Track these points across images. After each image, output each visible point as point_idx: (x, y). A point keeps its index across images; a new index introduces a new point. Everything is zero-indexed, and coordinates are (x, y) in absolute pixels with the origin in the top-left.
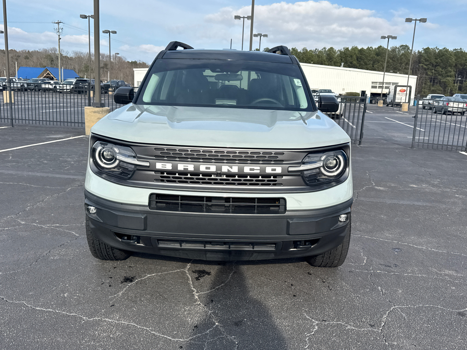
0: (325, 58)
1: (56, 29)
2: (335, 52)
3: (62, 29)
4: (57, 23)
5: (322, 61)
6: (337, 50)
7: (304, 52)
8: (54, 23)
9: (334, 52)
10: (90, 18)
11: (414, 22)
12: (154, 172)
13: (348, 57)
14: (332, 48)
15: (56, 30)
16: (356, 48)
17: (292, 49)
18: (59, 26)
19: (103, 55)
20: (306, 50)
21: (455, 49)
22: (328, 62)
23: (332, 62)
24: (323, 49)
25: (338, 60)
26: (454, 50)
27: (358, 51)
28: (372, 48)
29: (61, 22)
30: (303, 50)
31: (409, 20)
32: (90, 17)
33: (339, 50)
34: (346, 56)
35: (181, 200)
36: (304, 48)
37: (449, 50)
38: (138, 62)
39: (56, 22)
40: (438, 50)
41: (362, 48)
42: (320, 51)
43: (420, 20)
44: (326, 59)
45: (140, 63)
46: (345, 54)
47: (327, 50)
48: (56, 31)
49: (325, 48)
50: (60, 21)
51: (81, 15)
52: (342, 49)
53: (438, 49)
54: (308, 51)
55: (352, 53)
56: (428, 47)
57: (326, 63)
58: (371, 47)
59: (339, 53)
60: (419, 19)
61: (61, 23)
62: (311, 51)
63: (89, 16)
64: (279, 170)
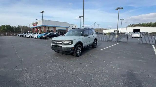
64: (61, 43)
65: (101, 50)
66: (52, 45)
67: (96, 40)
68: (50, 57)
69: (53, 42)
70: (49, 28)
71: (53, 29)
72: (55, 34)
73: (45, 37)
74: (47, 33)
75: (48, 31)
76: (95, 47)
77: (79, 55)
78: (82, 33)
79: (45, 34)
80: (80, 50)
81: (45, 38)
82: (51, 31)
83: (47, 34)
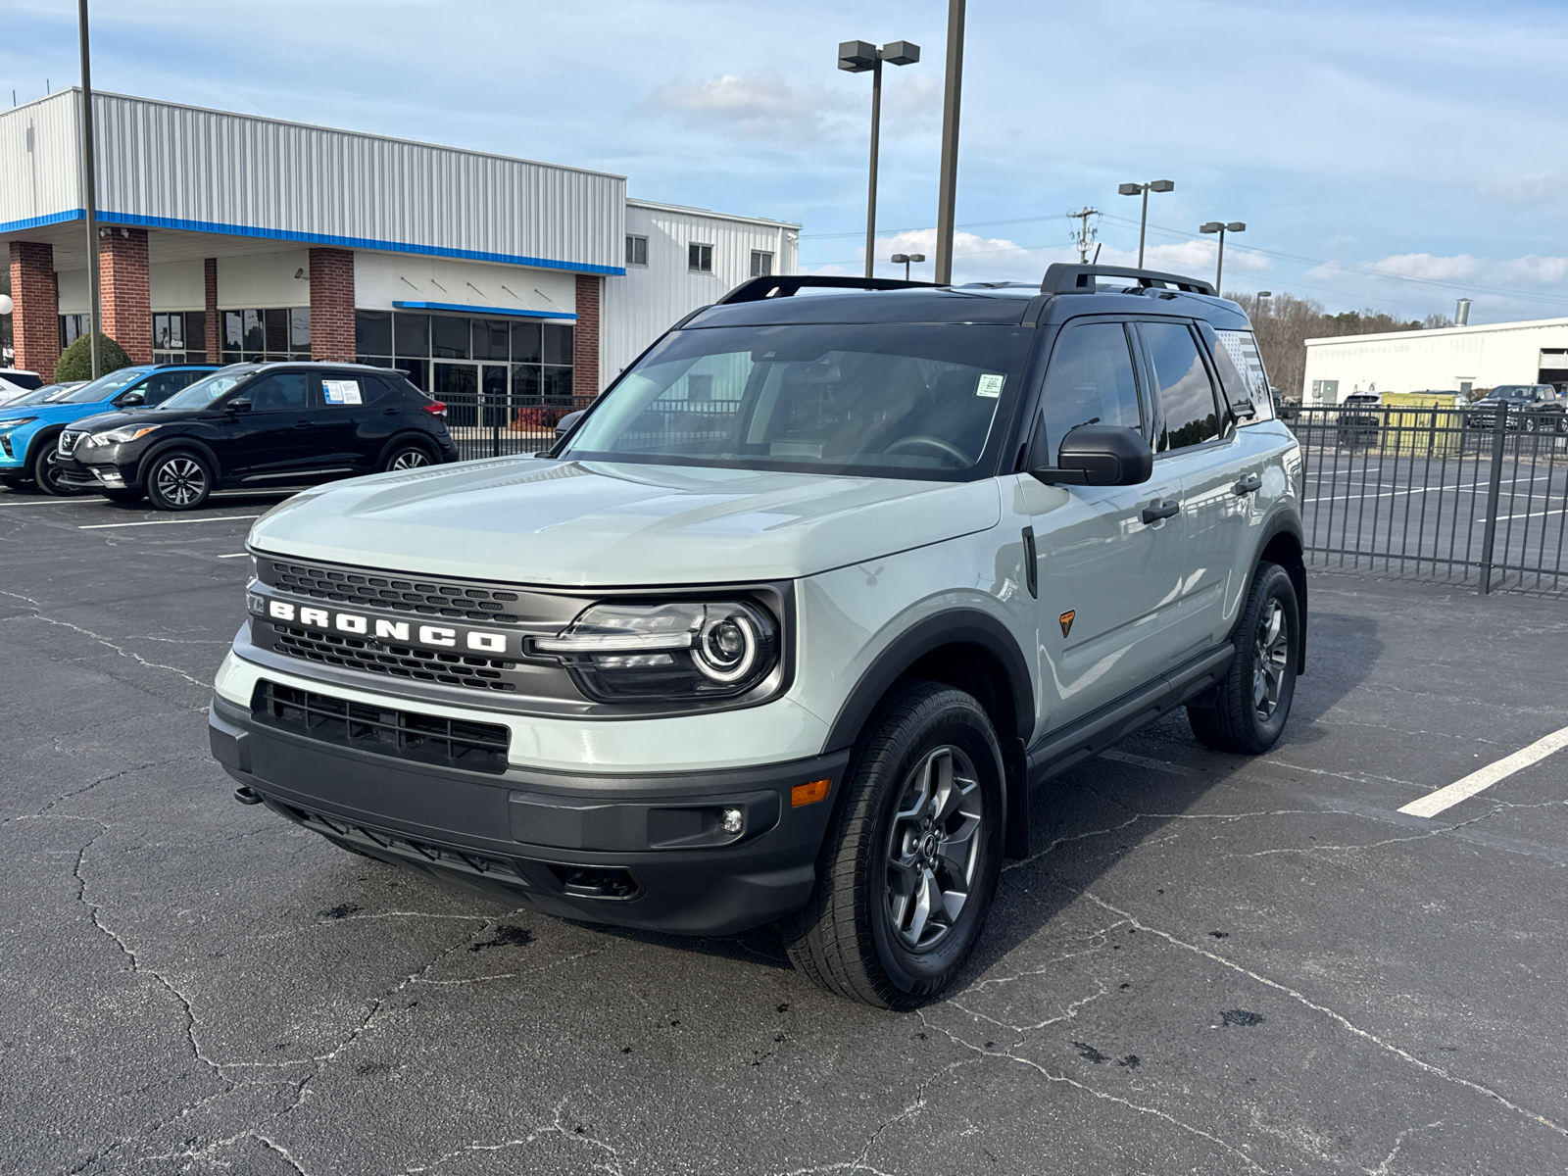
1: (1076, 233)
3: (1095, 231)
4: (1080, 216)
8: (1074, 217)
10: (1149, 190)
15: (1076, 237)
18: (1085, 224)
19: (1245, 299)
29: (1092, 212)
32: (1150, 187)
38: (1362, 316)
39: (1078, 214)
45: (1368, 318)
48: (1076, 240)
50: (1089, 210)
51: (1122, 187)
61: (1091, 216)
63: (1146, 187)
64: (498, 644)
65: (1426, 807)
66: (237, 681)
67: (1279, 572)
68: (183, 988)
69: (282, 611)
70: (211, 266)
71: (297, 297)
72: (344, 393)
73: (127, 469)
74: (178, 383)
75: (193, 324)
76: (1269, 727)
77: (932, 963)
78: (990, 386)
79: (119, 403)
80: (952, 821)
81: (113, 480)
82: (252, 340)
83: (162, 386)
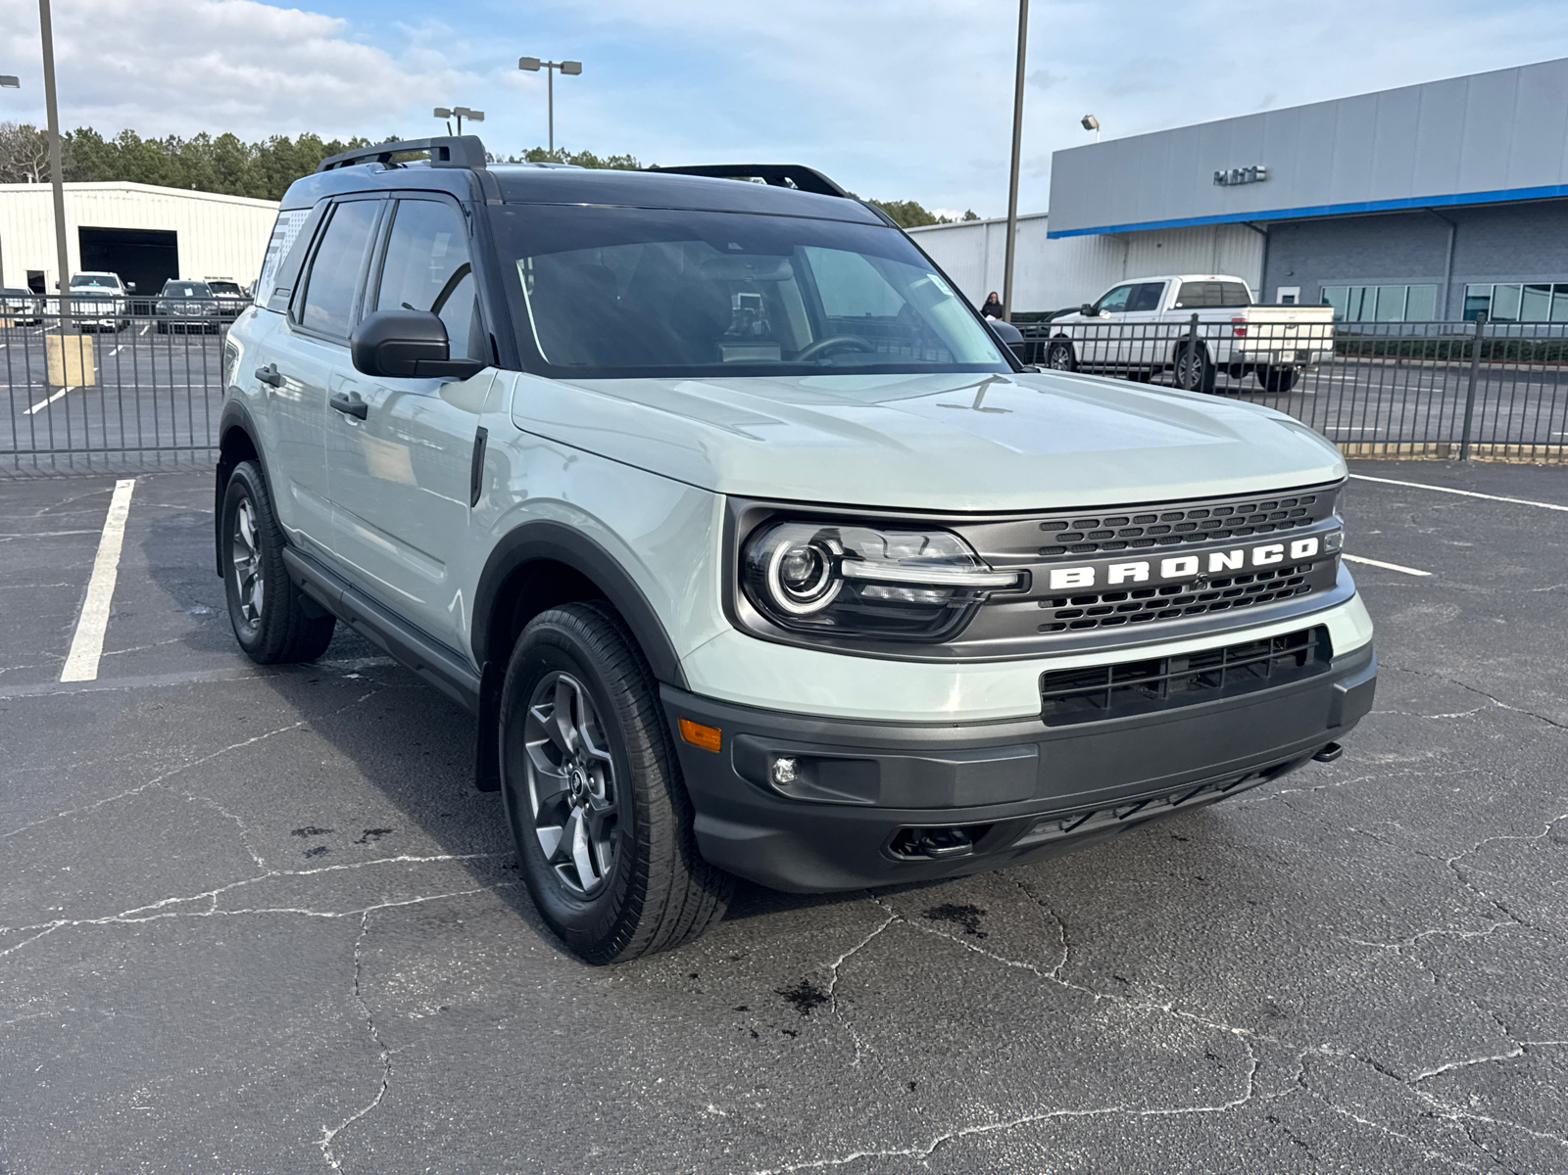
0: (209, 171)
2: (243, 152)
5: (201, 178)
6: (248, 145)
7: (127, 146)
9: (238, 150)
11: (544, 70)
12: (1036, 603)
13: (289, 169)
14: (228, 138)
16: (314, 139)
17: (80, 132)
20: (136, 139)
21: (614, 157)
22: (222, 183)
23: (238, 184)
24: (196, 139)
25: (259, 177)
26: (611, 160)
27: (323, 150)
28: (368, 143)
30: (122, 138)
31: (529, 64)
33: (255, 144)
34: (283, 167)
35: (1114, 681)
36: (126, 133)
37: (599, 159)
40: (569, 159)
41: (335, 141)
42: (188, 146)
43: (562, 66)
44: (215, 172)
46: (279, 159)
47: (211, 142)
49: (204, 136)
52: (267, 140)
53: (569, 155)
54: (143, 141)
55: (303, 156)
56: (539, 148)
57: (216, 186)
58: (363, 140)
59: (255, 154)
60: (559, 63)
62: (153, 141)
